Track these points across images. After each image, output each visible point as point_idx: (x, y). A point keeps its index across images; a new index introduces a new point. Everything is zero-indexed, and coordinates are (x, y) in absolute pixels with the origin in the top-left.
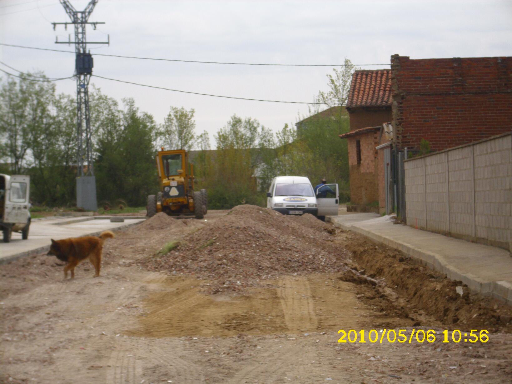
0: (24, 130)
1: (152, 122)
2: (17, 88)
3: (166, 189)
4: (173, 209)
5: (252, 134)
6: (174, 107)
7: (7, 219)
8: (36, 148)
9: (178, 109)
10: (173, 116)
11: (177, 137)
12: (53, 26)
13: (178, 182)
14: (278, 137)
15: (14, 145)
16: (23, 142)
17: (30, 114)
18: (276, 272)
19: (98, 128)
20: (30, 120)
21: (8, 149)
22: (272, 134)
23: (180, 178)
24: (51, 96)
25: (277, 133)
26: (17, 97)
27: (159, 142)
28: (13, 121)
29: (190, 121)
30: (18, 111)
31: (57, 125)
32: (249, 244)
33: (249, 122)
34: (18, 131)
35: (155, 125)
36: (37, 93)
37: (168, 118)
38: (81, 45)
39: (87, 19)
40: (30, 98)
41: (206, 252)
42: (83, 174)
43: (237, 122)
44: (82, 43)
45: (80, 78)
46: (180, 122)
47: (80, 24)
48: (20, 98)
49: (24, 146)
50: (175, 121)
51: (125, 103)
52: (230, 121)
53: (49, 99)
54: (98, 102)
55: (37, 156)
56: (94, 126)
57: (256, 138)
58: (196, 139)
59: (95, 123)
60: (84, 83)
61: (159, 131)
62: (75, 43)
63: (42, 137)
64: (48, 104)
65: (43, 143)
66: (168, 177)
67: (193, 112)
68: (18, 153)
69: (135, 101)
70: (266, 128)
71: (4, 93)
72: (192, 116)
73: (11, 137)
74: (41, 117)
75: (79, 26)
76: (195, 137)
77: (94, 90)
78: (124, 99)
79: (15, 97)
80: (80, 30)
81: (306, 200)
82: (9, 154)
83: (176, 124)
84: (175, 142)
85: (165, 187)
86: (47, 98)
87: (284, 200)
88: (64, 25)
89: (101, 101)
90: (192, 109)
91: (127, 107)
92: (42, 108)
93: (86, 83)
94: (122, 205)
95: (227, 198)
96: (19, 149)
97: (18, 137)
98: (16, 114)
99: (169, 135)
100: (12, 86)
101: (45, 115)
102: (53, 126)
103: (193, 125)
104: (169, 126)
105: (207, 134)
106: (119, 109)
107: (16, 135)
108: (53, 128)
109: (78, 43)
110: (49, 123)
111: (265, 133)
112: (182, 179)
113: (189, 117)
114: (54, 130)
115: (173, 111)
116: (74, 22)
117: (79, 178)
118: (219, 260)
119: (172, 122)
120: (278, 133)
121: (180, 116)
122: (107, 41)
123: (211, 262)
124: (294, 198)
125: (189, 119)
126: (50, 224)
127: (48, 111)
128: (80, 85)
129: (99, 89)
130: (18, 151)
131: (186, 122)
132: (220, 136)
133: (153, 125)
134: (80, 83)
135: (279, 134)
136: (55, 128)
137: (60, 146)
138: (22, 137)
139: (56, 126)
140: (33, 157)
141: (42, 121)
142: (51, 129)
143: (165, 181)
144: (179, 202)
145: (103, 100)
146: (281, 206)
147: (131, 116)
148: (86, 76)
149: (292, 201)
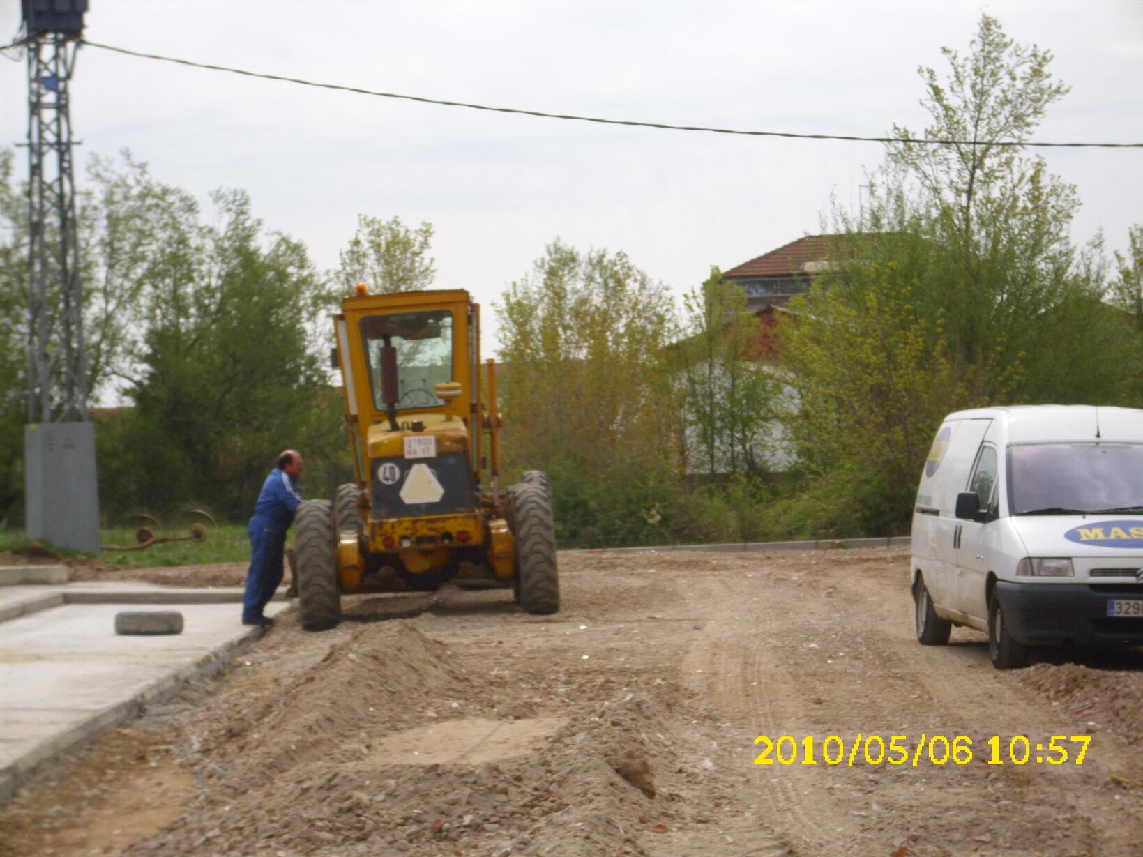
1: (303, 264)
3: (386, 472)
4: (416, 564)
6: (369, 218)
9: (384, 223)
10: (365, 246)
13: (439, 441)
14: (690, 308)
19: (140, 283)
22: (671, 299)
23: (449, 419)
25: (686, 296)
27: (324, 324)
29: (417, 259)
33: (600, 262)
35: (311, 275)
37: (353, 252)
42: (46, 415)
43: (562, 262)
45: (37, 51)
46: (387, 263)
50: (371, 260)
51: (221, 204)
52: (543, 260)
54: (139, 204)
56: (126, 276)
59: (129, 269)
60: (55, 74)
61: (324, 293)
66: (391, 414)
67: (427, 232)
69: (251, 201)
72: (425, 244)
77: (127, 169)
78: (218, 191)
83: (377, 269)
85: (380, 461)
87: (1073, 536)
89: (150, 201)
90: (424, 224)
91: (227, 218)
93: (62, 73)
94: (199, 525)
95: (593, 504)
104: (354, 275)
106: (201, 223)
111: (650, 297)
112: (458, 427)
113: (416, 248)
115: (367, 230)
117: (32, 427)
119: (363, 265)
120: (690, 295)
121: (389, 244)
125: (415, 254)
128: (39, 80)
129: (143, 167)
131: (407, 264)
132: (510, 306)
133: (305, 273)
134: (39, 71)
135: (695, 297)
143: (378, 435)
144: (447, 535)
145: (154, 198)
146: (1059, 572)
147: (237, 244)
148: (59, 44)
149: (1118, 543)
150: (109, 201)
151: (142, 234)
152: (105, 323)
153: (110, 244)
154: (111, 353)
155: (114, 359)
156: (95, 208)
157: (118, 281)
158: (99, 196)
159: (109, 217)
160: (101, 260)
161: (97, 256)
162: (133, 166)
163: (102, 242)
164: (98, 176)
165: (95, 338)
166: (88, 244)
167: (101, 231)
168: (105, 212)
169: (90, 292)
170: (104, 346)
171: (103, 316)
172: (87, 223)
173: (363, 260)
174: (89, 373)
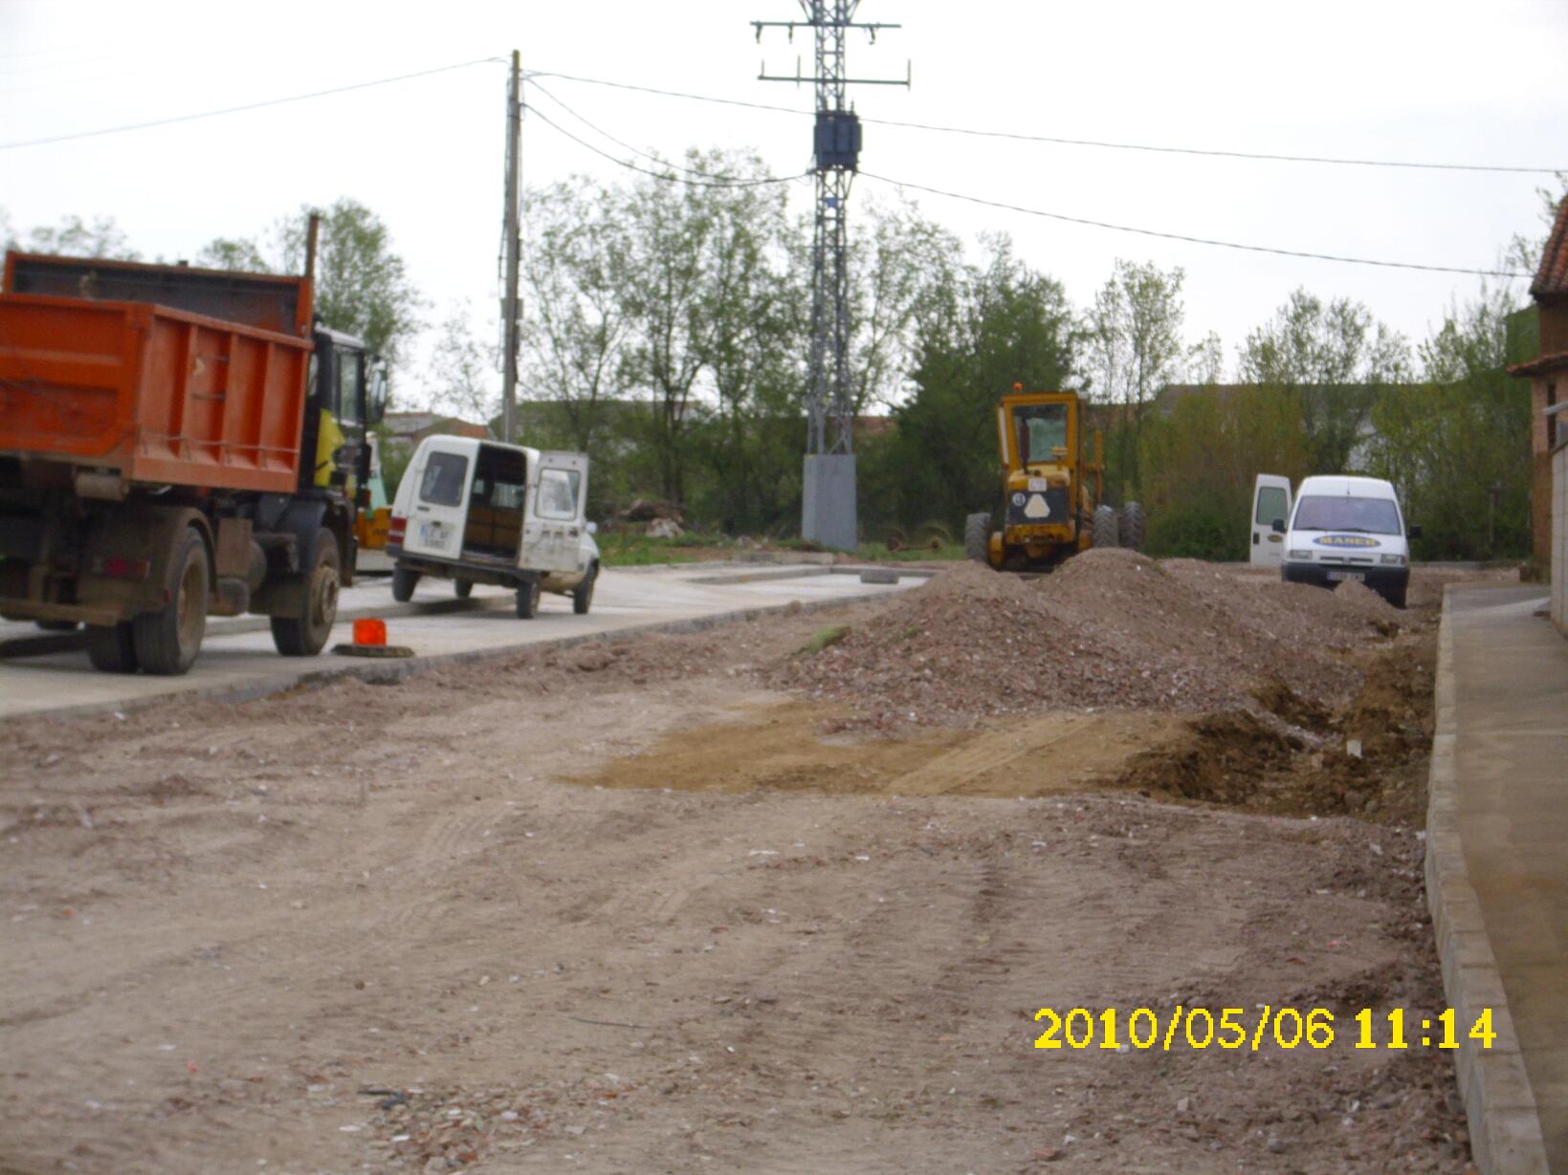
0: (693, 313)
1: (1060, 302)
2: (679, 191)
4: (1033, 553)
5: (1349, 345)
6: (1125, 262)
7: (527, 560)
8: (724, 366)
9: (1138, 267)
10: (1120, 288)
11: (1129, 348)
12: (754, 29)
14: (1424, 359)
15: (663, 352)
16: (689, 348)
17: (710, 267)
18: (1045, 703)
20: (710, 283)
21: (647, 365)
22: (1408, 348)
23: (1059, 469)
24: (775, 219)
25: (1420, 346)
26: (677, 216)
28: (664, 287)
29: (1169, 301)
30: (677, 258)
31: (788, 302)
32: (997, 637)
33: (1342, 310)
34: (677, 314)
35: (1069, 313)
36: (734, 209)
37: (1108, 293)
38: (831, 86)
39: (849, 14)
40: (715, 220)
41: (898, 652)
42: (821, 448)
43: (1305, 309)
44: (835, 80)
45: (823, 177)
46: (1140, 305)
47: (832, 28)
48: (685, 220)
49: (692, 360)
50: (1124, 300)
51: (986, 244)
52: (1286, 307)
53: (769, 225)
55: (730, 389)
56: (894, 307)
57: (1360, 357)
58: (1185, 355)
59: (896, 301)
60: (836, 195)
61: (1079, 329)
62: (816, 80)
63: (746, 333)
64: (766, 239)
65: (748, 351)
67: (1179, 276)
68: (674, 379)
69: (1014, 243)
70: (1391, 333)
71: (640, 203)
72: (1176, 287)
73: (654, 331)
74: (744, 278)
75: (828, 32)
76: (1184, 347)
77: (900, 206)
79: (671, 216)
80: (830, 44)
81: (1378, 544)
82: (650, 378)
83: (1130, 311)
84: (1123, 362)
85: (1015, 491)
86: (764, 223)
87: (1317, 541)
88: (786, 29)
89: (920, 237)
90: (1176, 268)
91: (992, 257)
92: (749, 251)
93: (841, 195)
94: (936, 538)
96: (678, 366)
97: (675, 331)
98: (672, 264)
99: (1108, 340)
100: (664, 183)
101: (757, 271)
102: (779, 305)
103: (1175, 315)
104: (1108, 315)
105: (1218, 340)
106: (966, 262)
107: (670, 326)
108: (778, 311)
109: (824, 81)
110: (767, 295)
111: (1388, 346)
112: (1064, 474)
113: (1168, 290)
114: (779, 315)
115: (1122, 273)
116: (814, 22)
117: (811, 456)
118: (918, 669)
119: (1117, 305)
120: (1425, 345)
121: (1143, 287)
122: (905, 79)
123: (898, 674)
124: (1343, 537)
125: (1167, 296)
126: (682, 580)
127: (764, 259)
128: (824, 199)
129: (914, 204)
130: (674, 370)
131: (1160, 305)
132: (1253, 352)
133: (1063, 310)
134: (824, 193)
135: (1428, 348)
136: (782, 311)
137: (794, 363)
138: (687, 334)
139: (787, 306)
140: (717, 391)
141: (746, 289)
142: (771, 312)
143: (1016, 477)
144: (1051, 536)
145: (924, 233)
146: (1306, 557)
147: (998, 283)
148: (840, 173)
149: (1338, 545)
150: (881, 236)
151: (912, 268)
152: (872, 353)
153: (880, 276)
154: (876, 380)
155: (879, 387)
156: (868, 242)
157: (885, 312)
158: (870, 233)
159: (881, 251)
160: (871, 292)
161: (867, 286)
162: (905, 202)
163: (873, 275)
164: (871, 211)
165: (862, 366)
166: (859, 275)
167: (872, 262)
168: (876, 246)
169: (859, 322)
170: (870, 374)
171: (871, 345)
172: (860, 255)
173: (1117, 300)
174: (855, 398)
